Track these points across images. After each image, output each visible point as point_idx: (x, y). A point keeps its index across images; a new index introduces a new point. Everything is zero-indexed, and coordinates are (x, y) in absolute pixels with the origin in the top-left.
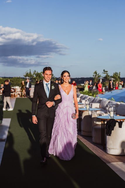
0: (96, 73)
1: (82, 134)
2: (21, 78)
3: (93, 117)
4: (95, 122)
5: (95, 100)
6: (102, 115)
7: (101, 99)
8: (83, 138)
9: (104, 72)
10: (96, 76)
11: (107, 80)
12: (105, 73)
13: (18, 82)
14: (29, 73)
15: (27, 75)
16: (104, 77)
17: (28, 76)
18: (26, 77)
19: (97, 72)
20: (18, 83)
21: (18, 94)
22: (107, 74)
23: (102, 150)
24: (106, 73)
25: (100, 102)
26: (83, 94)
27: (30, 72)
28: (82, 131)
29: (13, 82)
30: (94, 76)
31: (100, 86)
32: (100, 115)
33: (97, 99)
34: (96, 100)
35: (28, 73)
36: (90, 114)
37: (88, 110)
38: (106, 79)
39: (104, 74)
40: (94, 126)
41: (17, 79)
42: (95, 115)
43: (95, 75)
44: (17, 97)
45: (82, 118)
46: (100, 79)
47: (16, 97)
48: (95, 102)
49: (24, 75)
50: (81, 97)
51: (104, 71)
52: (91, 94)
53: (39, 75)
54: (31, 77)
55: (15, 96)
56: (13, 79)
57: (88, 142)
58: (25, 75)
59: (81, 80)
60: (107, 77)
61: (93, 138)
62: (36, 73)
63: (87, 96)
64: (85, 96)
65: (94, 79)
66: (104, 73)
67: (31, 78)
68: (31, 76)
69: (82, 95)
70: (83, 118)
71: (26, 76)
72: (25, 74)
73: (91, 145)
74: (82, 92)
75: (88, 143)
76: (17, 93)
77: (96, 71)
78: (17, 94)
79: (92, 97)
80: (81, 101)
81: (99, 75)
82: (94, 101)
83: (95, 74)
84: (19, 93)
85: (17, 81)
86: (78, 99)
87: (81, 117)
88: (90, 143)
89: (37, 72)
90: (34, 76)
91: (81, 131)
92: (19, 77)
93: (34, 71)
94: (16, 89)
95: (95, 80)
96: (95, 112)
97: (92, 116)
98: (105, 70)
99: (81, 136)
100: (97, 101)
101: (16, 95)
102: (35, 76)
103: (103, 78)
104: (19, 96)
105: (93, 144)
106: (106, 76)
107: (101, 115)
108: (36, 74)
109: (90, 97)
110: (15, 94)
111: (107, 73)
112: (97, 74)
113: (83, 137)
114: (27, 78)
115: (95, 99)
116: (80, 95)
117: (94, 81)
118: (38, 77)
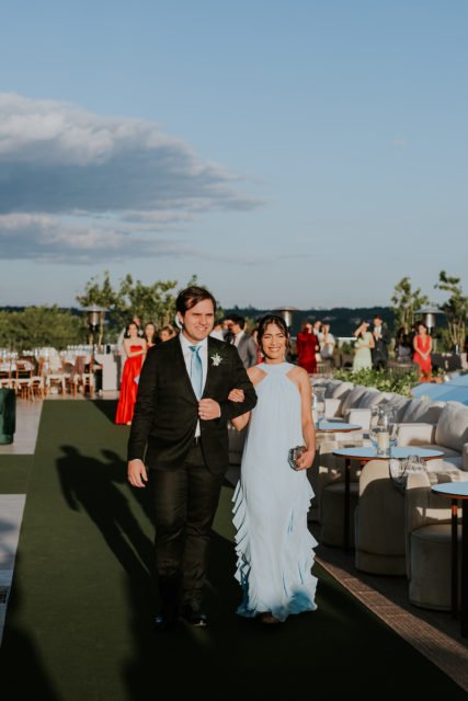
0: (405, 287)
1: (358, 565)
2: (64, 311)
3: (410, 485)
4: (420, 510)
5: (412, 407)
6: (452, 476)
7: (441, 404)
8: (364, 586)
9: (442, 283)
10: (404, 300)
11: (457, 317)
12: (446, 288)
13: (50, 330)
14: (101, 288)
15: (92, 297)
16: (441, 305)
17: (99, 303)
18: (86, 305)
19: (409, 282)
20: (48, 334)
21: (53, 382)
22: (454, 290)
23: (458, 640)
24: (450, 285)
25: (433, 416)
26: (351, 380)
27: (107, 283)
28: (357, 554)
29: (24, 327)
30: (395, 300)
31: (424, 345)
32: (443, 479)
33: (419, 406)
34: (415, 411)
35: (97, 286)
36: (396, 474)
37: (385, 456)
38: (451, 314)
39: (443, 291)
40: (416, 529)
41: (45, 317)
42: (419, 479)
43: (401, 295)
44: (48, 397)
45: (358, 492)
46: (425, 315)
47: (43, 397)
48: (411, 420)
49: (78, 298)
50: (344, 398)
51: (443, 277)
52: (388, 383)
53: (146, 297)
54: (112, 307)
55: (36, 392)
56: (23, 314)
57: (388, 602)
58: (86, 299)
59: (334, 318)
60: (459, 304)
61: (412, 586)
62: (134, 286)
63: (372, 389)
64: (362, 389)
65: (397, 316)
66: (441, 287)
67: (113, 311)
68: (112, 301)
69: (347, 386)
70: (361, 493)
71: (87, 301)
72: (84, 294)
73: (406, 614)
74: (345, 375)
75: (389, 605)
76: (49, 377)
77: (405, 280)
78: (48, 382)
79: (398, 396)
80: (342, 416)
81: (420, 296)
82: (403, 415)
83: (403, 292)
84: (54, 377)
85: (43, 326)
86: (332, 406)
87: (352, 488)
88: (397, 607)
89: (139, 282)
90: (124, 304)
91: (354, 550)
92: (50, 306)
93: (124, 278)
94: (42, 360)
95: (403, 319)
96: (416, 465)
97: (405, 483)
98: (447, 276)
99: (355, 576)
100: (421, 412)
101: (41, 386)
102: (129, 304)
103: (436, 310)
104: (55, 391)
105: (410, 612)
106: (451, 301)
107: (448, 480)
108: (132, 294)
109: (388, 396)
110: (38, 382)
111: (457, 286)
112: (412, 291)
113: (365, 582)
114: (94, 308)
115: (409, 403)
116: (339, 385)
117: (396, 321)
118: (142, 307)
